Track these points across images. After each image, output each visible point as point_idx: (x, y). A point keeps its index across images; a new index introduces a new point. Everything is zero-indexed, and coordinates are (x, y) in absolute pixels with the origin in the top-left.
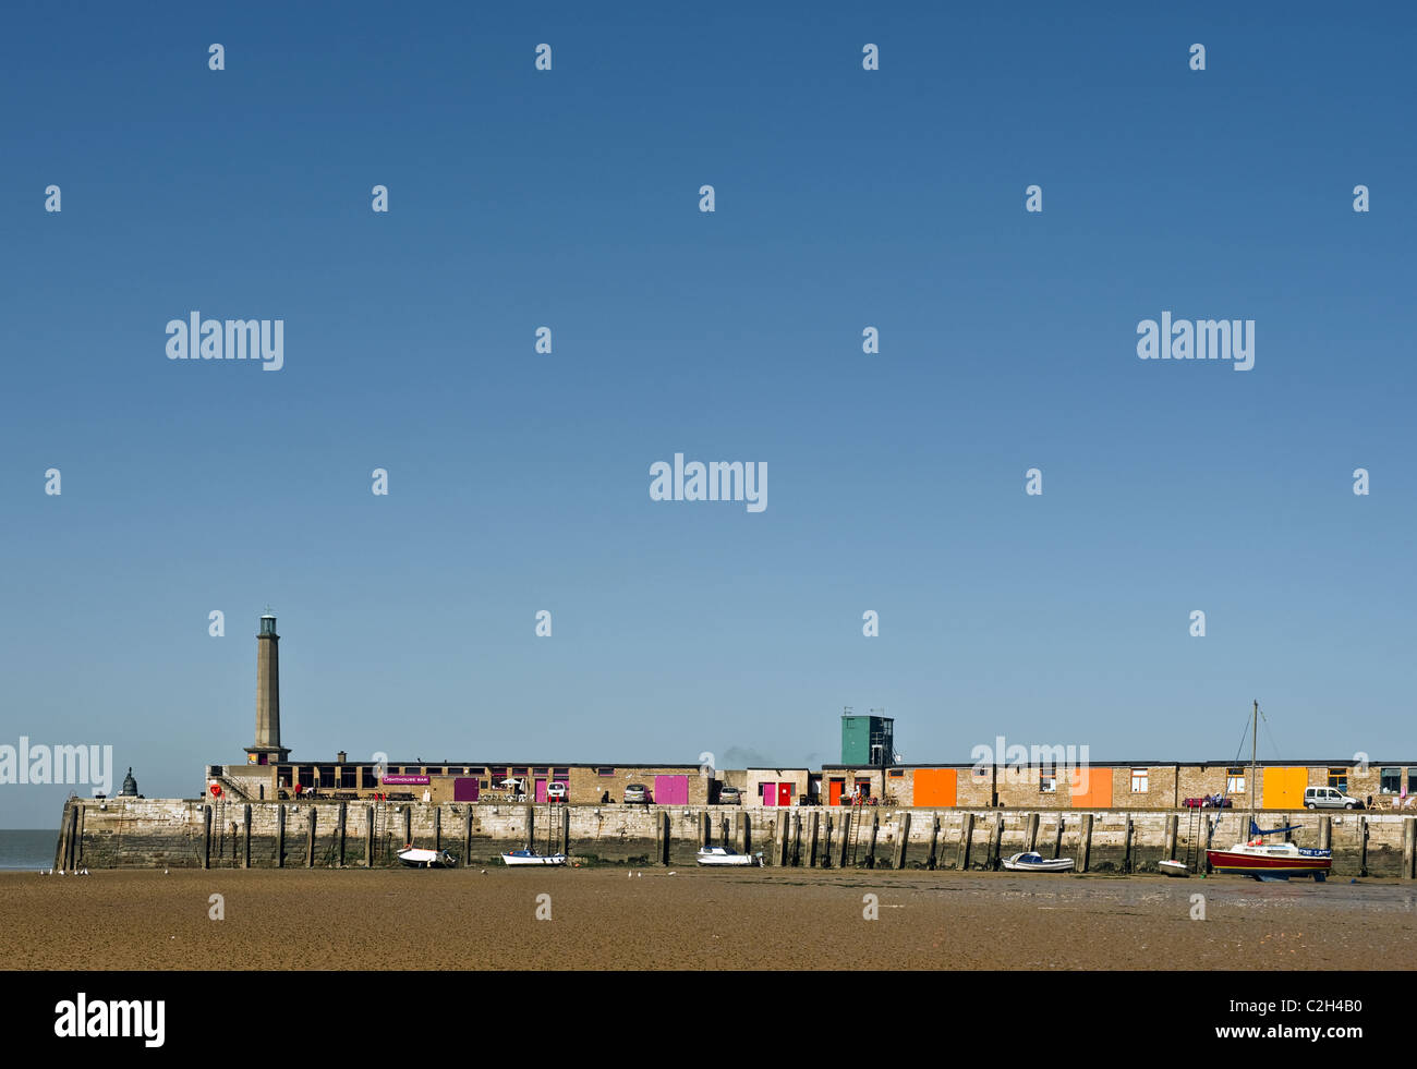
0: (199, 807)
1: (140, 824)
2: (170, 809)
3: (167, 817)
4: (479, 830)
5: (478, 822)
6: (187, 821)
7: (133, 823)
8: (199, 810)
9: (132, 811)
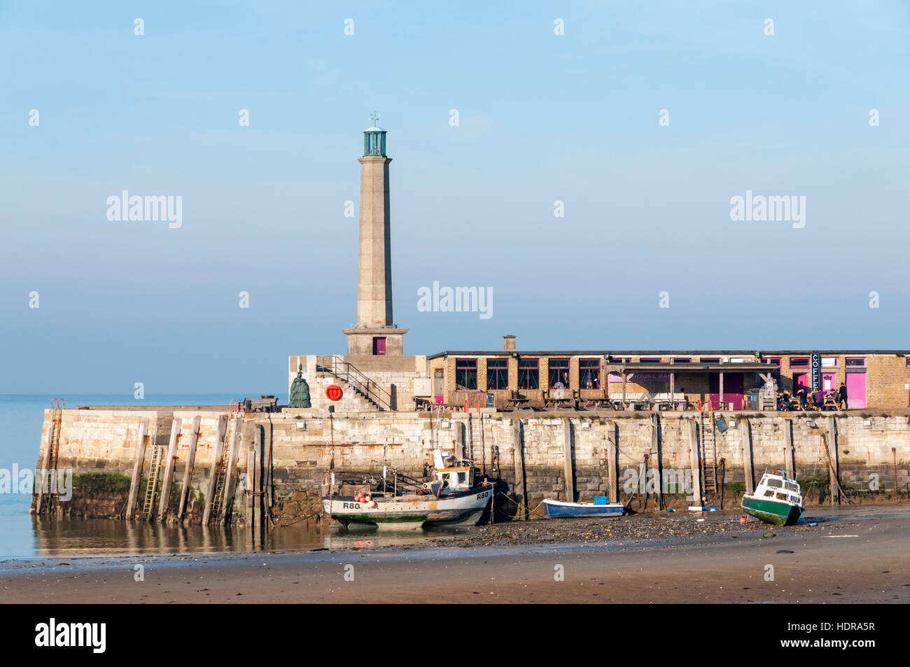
0: (445, 424)
1: (358, 450)
2: (400, 427)
3: (397, 441)
4: (847, 452)
5: (845, 442)
6: (428, 445)
7: (347, 450)
8: (445, 429)
9: (343, 433)
